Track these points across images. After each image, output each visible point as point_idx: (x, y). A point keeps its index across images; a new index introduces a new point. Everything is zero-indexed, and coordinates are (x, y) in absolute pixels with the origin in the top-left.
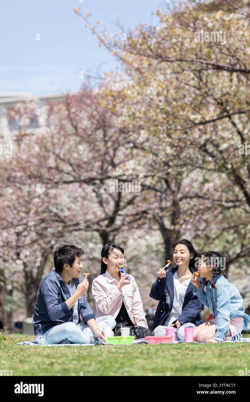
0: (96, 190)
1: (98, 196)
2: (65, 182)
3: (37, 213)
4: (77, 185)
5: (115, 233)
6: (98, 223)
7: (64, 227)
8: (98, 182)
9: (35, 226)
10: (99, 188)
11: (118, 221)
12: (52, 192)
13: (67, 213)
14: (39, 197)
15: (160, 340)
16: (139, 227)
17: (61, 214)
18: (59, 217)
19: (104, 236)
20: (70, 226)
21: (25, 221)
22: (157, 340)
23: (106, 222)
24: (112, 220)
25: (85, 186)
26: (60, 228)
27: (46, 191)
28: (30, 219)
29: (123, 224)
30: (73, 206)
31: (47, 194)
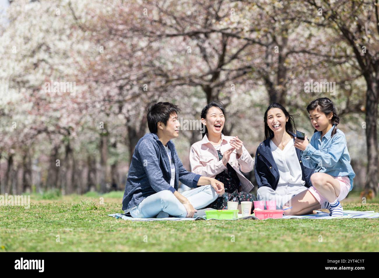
0: (200, 44)
1: (203, 50)
2: (168, 36)
3: (139, 67)
4: (181, 38)
5: (220, 88)
6: (201, 78)
7: (167, 81)
8: (202, 36)
9: (138, 79)
10: (204, 42)
11: (223, 76)
12: (155, 45)
13: (170, 67)
14: (142, 49)
15: (270, 215)
16: (244, 82)
17: (164, 69)
18: (162, 71)
19: (208, 91)
20: (173, 80)
21: (127, 75)
22: (266, 215)
23: (210, 77)
24: (216, 75)
25: (188, 39)
26: (163, 83)
27: (149, 44)
28: (132, 73)
29: (228, 80)
30: (177, 60)
31: (149, 47)
